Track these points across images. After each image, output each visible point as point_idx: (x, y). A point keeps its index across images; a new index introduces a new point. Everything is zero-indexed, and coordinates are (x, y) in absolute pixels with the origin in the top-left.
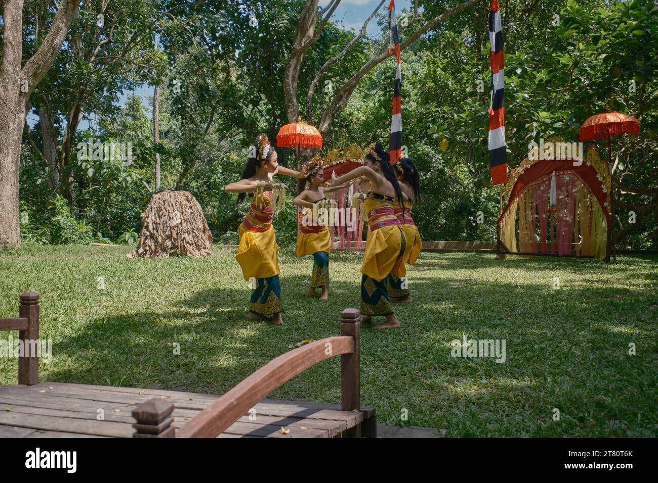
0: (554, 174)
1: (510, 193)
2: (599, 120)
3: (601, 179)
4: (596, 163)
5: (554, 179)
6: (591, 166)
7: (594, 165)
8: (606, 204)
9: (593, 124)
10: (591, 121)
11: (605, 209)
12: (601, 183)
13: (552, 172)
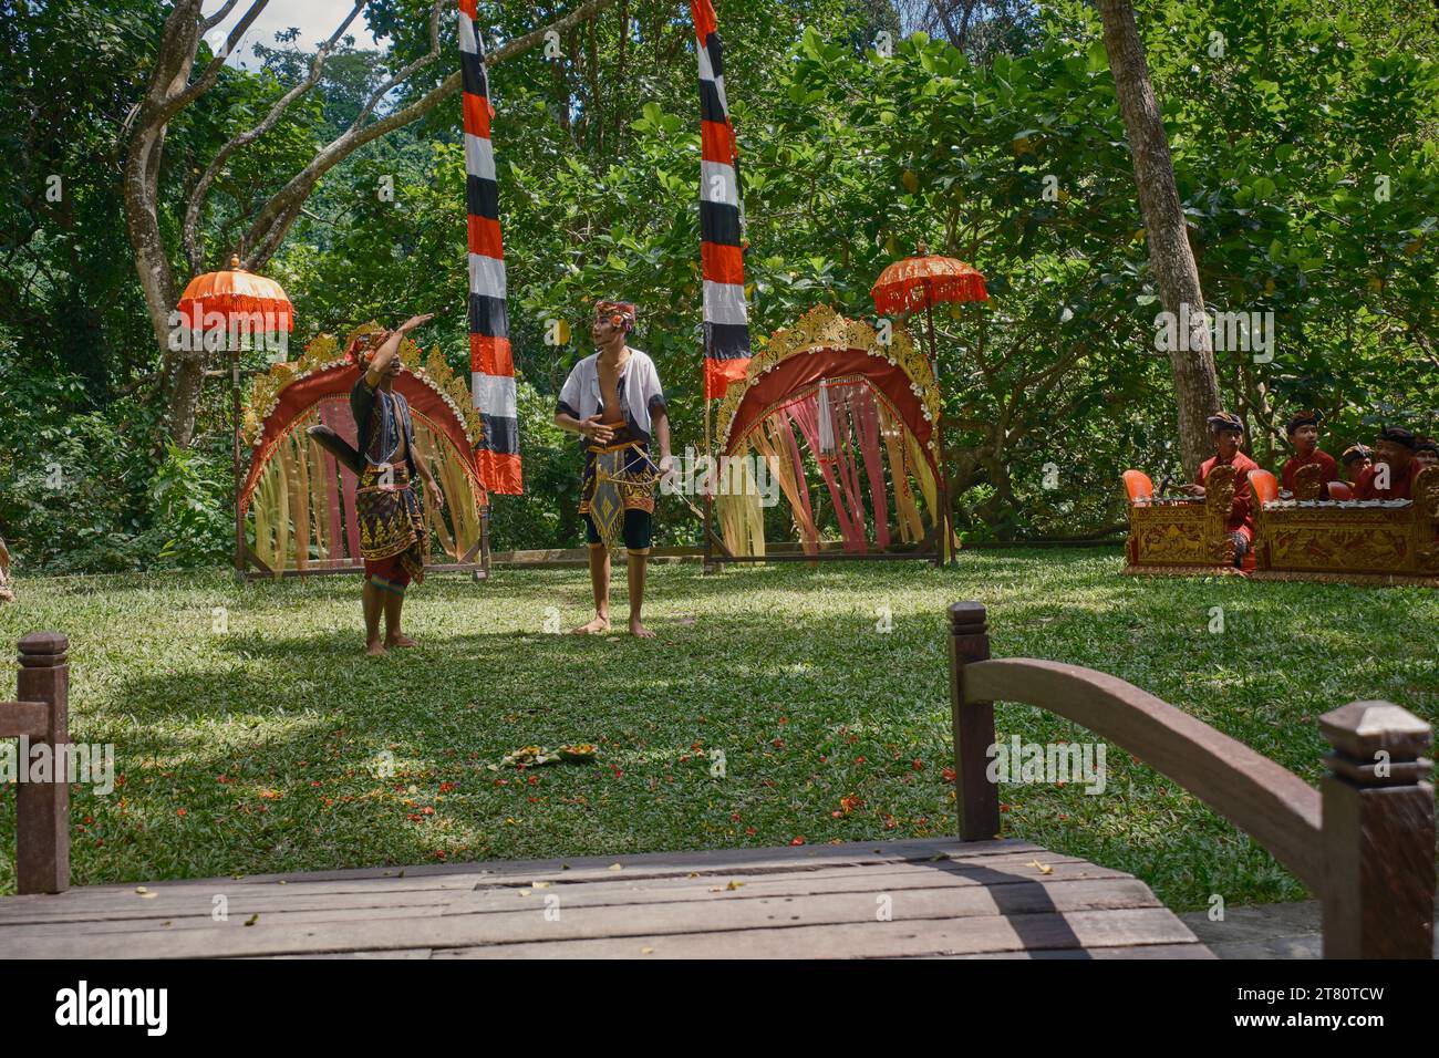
0: (823, 383)
1: (730, 426)
2: (912, 270)
3: (918, 393)
4: (907, 361)
5: (823, 394)
6: (897, 365)
7: (903, 364)
8: (931, 445)
9: (901, 279)
10: (896, 272)
11: (928, 454)
12: (919, 401)
13: (819, 379)
